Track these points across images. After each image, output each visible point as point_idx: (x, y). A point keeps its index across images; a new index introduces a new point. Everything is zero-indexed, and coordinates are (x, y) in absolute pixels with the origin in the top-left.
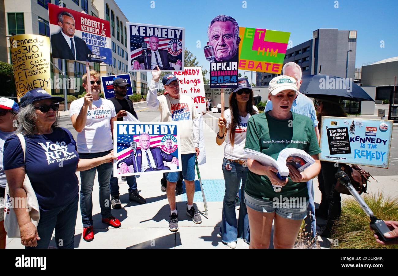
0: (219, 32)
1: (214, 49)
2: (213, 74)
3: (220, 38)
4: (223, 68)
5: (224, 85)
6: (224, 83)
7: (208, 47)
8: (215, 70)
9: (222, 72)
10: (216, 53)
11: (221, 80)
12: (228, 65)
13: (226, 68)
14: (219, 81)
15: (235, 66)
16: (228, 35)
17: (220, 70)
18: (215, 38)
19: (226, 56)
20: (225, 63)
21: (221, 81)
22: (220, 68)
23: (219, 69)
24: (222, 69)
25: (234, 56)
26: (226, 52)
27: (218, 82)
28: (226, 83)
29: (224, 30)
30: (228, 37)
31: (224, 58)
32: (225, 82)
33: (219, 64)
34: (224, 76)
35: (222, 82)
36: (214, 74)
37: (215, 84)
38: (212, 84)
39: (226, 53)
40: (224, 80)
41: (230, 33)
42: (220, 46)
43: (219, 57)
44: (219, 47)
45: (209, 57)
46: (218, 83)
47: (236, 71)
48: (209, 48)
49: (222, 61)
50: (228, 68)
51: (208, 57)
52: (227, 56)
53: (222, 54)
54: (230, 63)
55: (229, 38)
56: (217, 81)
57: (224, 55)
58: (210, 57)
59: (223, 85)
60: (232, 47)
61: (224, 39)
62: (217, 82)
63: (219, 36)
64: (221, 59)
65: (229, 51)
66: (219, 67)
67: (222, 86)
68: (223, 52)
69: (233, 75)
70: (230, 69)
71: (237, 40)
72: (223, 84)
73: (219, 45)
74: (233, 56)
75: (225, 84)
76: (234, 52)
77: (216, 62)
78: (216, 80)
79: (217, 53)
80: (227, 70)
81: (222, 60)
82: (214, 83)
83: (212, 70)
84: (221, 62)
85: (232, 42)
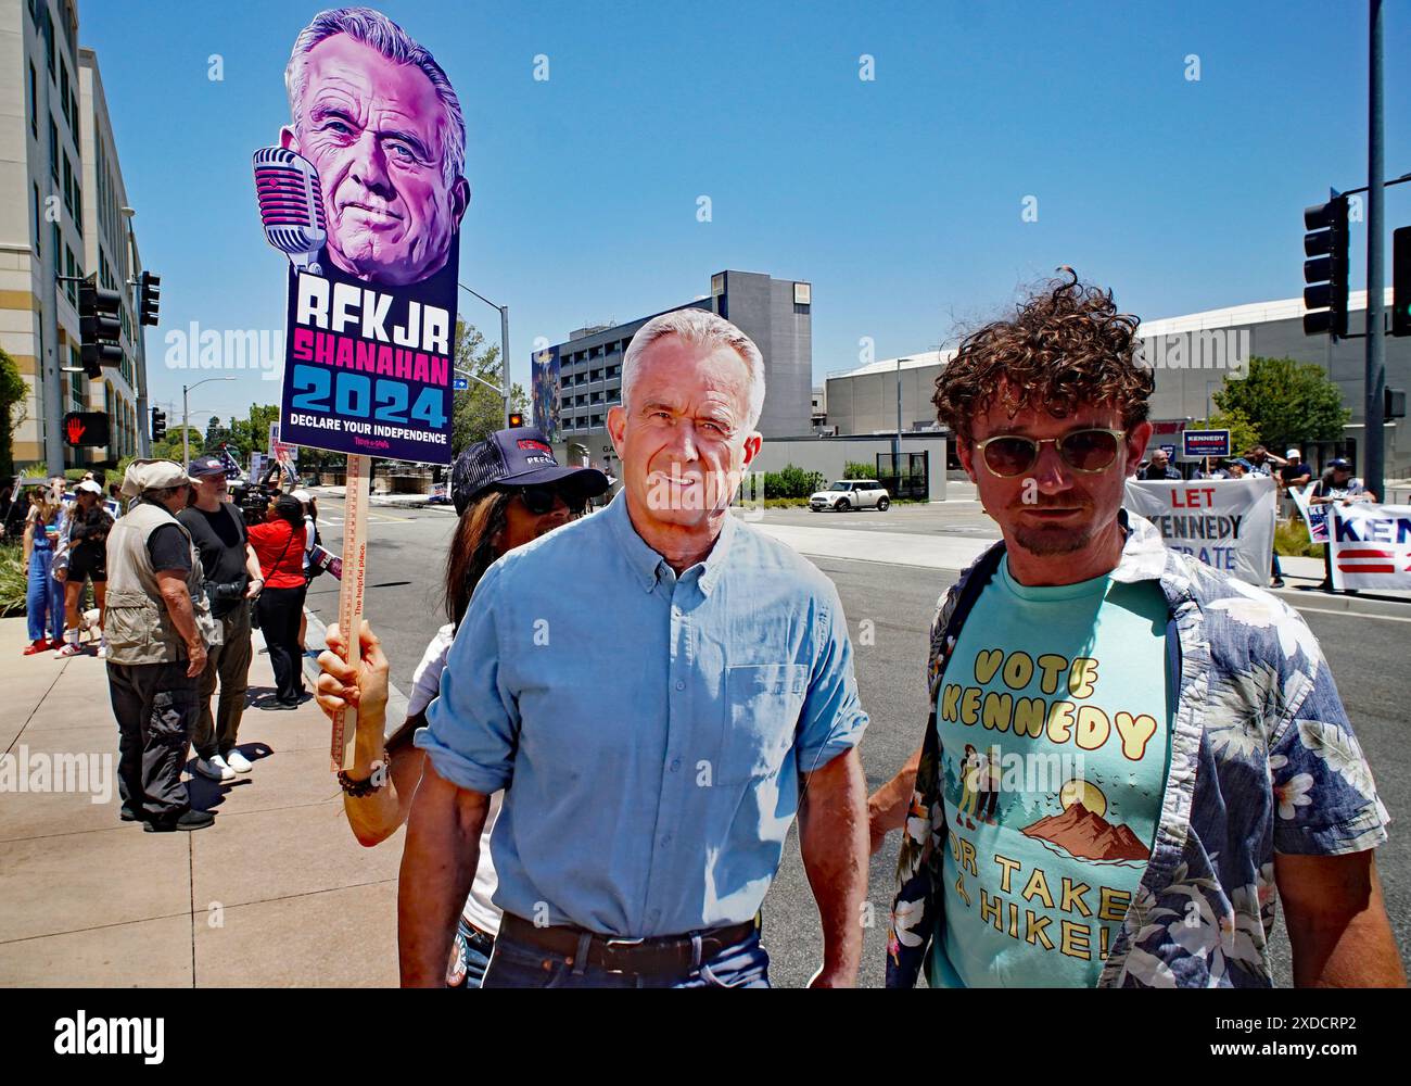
0: (359, 104)
1: (326, 188)
2: (304, 345)
3: (366, 140)
4: (373, 324)
5: (372, 437)
6: (372, 420)
7: (284, 164)
8: (322, 323)
9: (361, 345)
10: (332, 216)
11: (353, 396)
12: (397, 317)
13: (388, 328)
14: (342, 406)
15: (436, 331)
16: (409, 141)
17: (353, 331)
18: (334, 125)
20: (386, 301)
21: (353, 404)
22: (355, 319)
23: (347, 324)
24: (367, 333)
25: (430, 273)
26: (392, 233)
27: (338, 410)
28: (383, 423)
29: (388, 105)
30: (410, 153)
31: (379, 262)
32: (381, 414)
33: (347, 294)
34: (374, 377)
35: (363, 409)
36: (314, 348)
37: (319, 415)
38: (299, 411)
39: (395, 240)
40: (374, 405)
41: (421, 137)
42: (362, 190)
43: (350, 252)
44: (350, 190)
45: (289, 228)
46: (333, 415)
47: (445, 361)
48: (294, 175)
49: (365, 278)
50: (399, 331)
51: (283, 228)
52: (398, 262)
53: (368, 234)
54: (414, 307)
55: (414, 159)
56: (331, 401)
57: (381, 248)
58: (296, 228)
59: (363, 436)
60: (429, 220)
61: (387, 152)
62: (327, 409)
63: (361, 122)
64: (363, 264)
65: (411, 235)
66: (349, 309)
67: (359, 442)
68: (378, 228)
69: (426, 380)
70: (413, 342)
71: (453, 189)
72: (367, 428)
73: (356, 178)
74: (428, 268)
75: (380, 430)
76: (435, 247)
77: (332, 274)
78: (323, 392)
79: (338, 220)
80: (392, 344)
81: (368, 274)
82: (306, 412)
83: (303, 318)
84: (363, 286)
85: (430, 194)
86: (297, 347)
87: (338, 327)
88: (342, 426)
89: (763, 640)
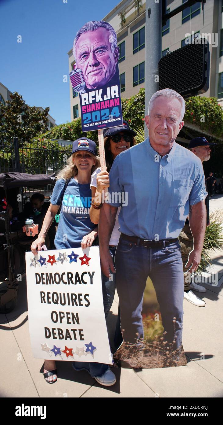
0: (88, 47)
1: (84, 72)
2: (84, 109)
3: (91, 55)
4: (99, 98)
5: (102, 124)
6: (101, 121)
7: (75, 72)
8: (87, 103)
9: (96, 104)
10: (86, 78)
11: (96, 117)
12: (104, 93)
13: (102, 97)
14: (94, 120)
15: (115, 92)
16: (101, 48)
17: (94, 102)
18: (83, 57)
19: (101, 80)
20: (101, 91)
21: (96, 118)
22: (94, 99)
23: (93, 101)
24: (97, 101)
25: (111, 78)
26: (100, 74)
27: (93, 121)
28: (104, 120)
29: (95, 43)
30: (102, 51)
31: (98, 82)
32: (103, 118)
33: (92, 94)
34: (100, 110)
35: (99, 119)
36: (86, 109)
37: (89, 124)
38: (85, 124)
39: (101, 75)
40: (101, 117)
41: (104, 44)
42: (92, 67)
43: (91, 83)
44: (90, 69)
45: (78, 86)
46: (92, 122)
47: (118, 99)
48: (77, 73)
49: (95, 88)
50: (105, 97)
51: (77, 86)
52: (103, 80)
53: (95, 77)
54: (108, 89)
55: (103, 51)
56: (91, 120)
57: (98, 79)
58: (79, 85)
59: (100, 125)
60: (109, 65)
61: (96, 55)
62: (91, 122)
63: (89, 52)
64: (94, 85)
65: (105, 71)
66: (93, 97)
67: (99, 126)
68: (96, 74)
69: (113, 106)
70: (109, 98)
71: (115, 52)
72: (100, 123)
73: (90, 66)
74: (110, 77)
75: (103, 122)
76: (112, 71)
77: (88, 91)
78: (89, 118)
79: (87, 78)
80: (104, 101)
82: (86, 124)
83: (83, 104)
84: (95, 90)
85: (108, 57)
86: (83, 110)
87: (91, 102)
88: (94, 124)
89: (182, 173)
